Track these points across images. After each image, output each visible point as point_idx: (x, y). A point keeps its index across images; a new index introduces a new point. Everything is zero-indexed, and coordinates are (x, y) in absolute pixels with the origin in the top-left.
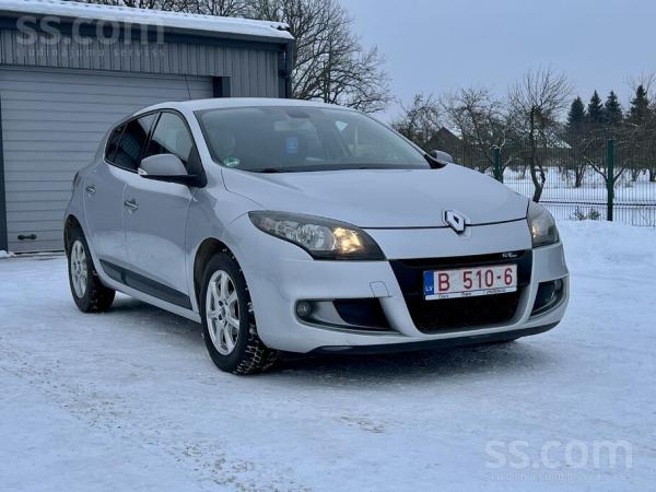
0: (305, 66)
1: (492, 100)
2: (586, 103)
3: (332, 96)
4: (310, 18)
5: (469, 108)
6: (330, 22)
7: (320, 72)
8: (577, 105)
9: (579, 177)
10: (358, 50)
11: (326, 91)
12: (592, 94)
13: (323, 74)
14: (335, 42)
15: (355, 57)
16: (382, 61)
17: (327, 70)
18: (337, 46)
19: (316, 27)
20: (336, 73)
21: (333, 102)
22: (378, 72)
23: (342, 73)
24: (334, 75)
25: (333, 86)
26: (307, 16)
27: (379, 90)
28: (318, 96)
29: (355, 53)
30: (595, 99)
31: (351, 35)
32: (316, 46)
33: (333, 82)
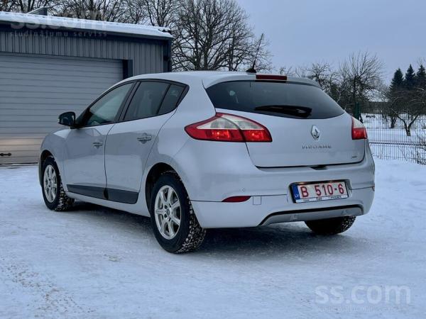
0: (217, 46)
1: (333, 71)
2: (404, 73)
3: (234, 66)
4: (221, 15)
5: (317, 76)
6: (234, 18)
7: (226, 50)
8: (398, 74)
9: (393, 122)
10: (252, 36)
11: (230, 63)
12: (409, 67)
13: (229, 52)
14: (237, 31)
15: (250, 41)
16: (268, 44)
17: (231, 50)
18: (238, 34)
19: (225, 21)
20: (237, 51)
21: (234, 70)
22: (264, 51)
23: (241, 52)
24: (236, 52)
25: (235, 59)
26: (219, 14)
27: (265, 62)
28: (225, 66)
29: (250, 38)
30: (411, 70)
31: (247, 27)
32: (224, 34)
33: (235, 56)
